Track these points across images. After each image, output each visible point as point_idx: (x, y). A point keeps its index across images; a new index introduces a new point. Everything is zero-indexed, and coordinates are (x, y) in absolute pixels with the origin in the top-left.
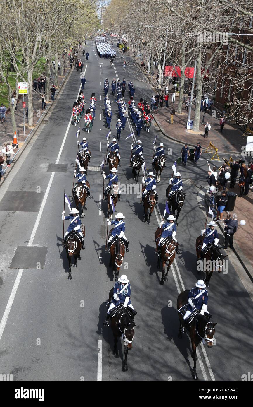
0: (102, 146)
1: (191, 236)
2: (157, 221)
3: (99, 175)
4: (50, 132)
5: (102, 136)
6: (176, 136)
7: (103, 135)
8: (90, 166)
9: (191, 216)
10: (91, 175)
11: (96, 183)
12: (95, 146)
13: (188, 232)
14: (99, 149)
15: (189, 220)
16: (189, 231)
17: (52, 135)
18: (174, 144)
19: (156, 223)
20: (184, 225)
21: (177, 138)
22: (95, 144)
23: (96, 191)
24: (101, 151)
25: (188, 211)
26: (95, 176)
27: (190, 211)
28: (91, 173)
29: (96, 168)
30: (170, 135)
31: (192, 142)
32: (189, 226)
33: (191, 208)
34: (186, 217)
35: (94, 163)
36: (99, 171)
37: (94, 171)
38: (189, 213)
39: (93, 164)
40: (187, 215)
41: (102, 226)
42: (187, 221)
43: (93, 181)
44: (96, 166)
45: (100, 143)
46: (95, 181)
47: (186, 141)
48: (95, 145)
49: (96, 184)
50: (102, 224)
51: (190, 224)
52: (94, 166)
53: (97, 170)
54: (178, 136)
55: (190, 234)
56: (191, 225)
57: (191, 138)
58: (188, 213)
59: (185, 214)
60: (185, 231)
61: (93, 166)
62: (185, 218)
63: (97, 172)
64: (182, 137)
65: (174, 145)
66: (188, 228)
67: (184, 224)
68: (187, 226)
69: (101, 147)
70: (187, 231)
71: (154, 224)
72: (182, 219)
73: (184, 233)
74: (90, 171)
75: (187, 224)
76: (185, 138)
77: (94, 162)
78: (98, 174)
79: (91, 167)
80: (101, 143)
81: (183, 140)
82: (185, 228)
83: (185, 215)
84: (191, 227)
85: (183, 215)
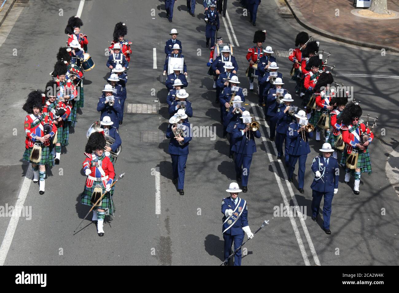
0: (157, 56)
1: (373, 259)
2: (291, 224)
3: (152, 122)
4: (35, 27)
5: (159, 34)
6: (332, 27)
7: (161, 30)
8: (131, 102)
9: (373, 212)
10: (134, 122)
11: (146, 141)
12: (141, 57)
13: (365, 250)
14: (153, 63)
15: (368, 220)
16: (368, 246)
17: (40, 34)
18: (327, 45)
19: (287, 230)
20: (355, 233)
21: (333, 30)
22: (140, 51)
23: (147, 160)
24: (155, 67)
25: (365, 200)
26: (144, 125)
27: (369, 199)
28: (135, 118)
29: (145, 106)
30: (315, 25)
31: (370, 38)
32: (367, 235)
33: (371, 193)
34: (361, 213)
35: (141, 95)
36: (152, 114)
37: (142, 114)
38: (367, 205)
39: (138, 99)
40: (362, 209)
41: (162, 239)
42: (363, 222)
43: (140, 138)
44: (145, 101)
45: (153, 50)
46: (145, 135)
47: (354, 37)
48: (141, 53)
49: (147, 143)
50: (162, 235)
51: (369, 229)
52: (142, 103)
53: (149, 112)
54: (335, 27)
55: (371, 255)
56: (372, 233)
57: (368, 30)
58: (363, 203)
59: (356, 206)
60: (357, 246)
61: (139, 103)
62: (356, 216)
63: (148, 116)
64: (345, 28)
65: (327, 47)
66: (365, 240)
67: (355, 231)
68: (362, 234)
69: (155, 59)
70: (363, 246)
71: (283, 231)
72: (349, 218)
73: (355, 252)
74: (132, 114)
75: (363, 229)
76: (352, 28)
77: (141, 92)
78: (150, 120)
79: (134, 105)
80: (155, 49)
81: (348, 34)
82: (359, 238)
83: (358, 209)
84: (374, 236)
85: (351, 208)
